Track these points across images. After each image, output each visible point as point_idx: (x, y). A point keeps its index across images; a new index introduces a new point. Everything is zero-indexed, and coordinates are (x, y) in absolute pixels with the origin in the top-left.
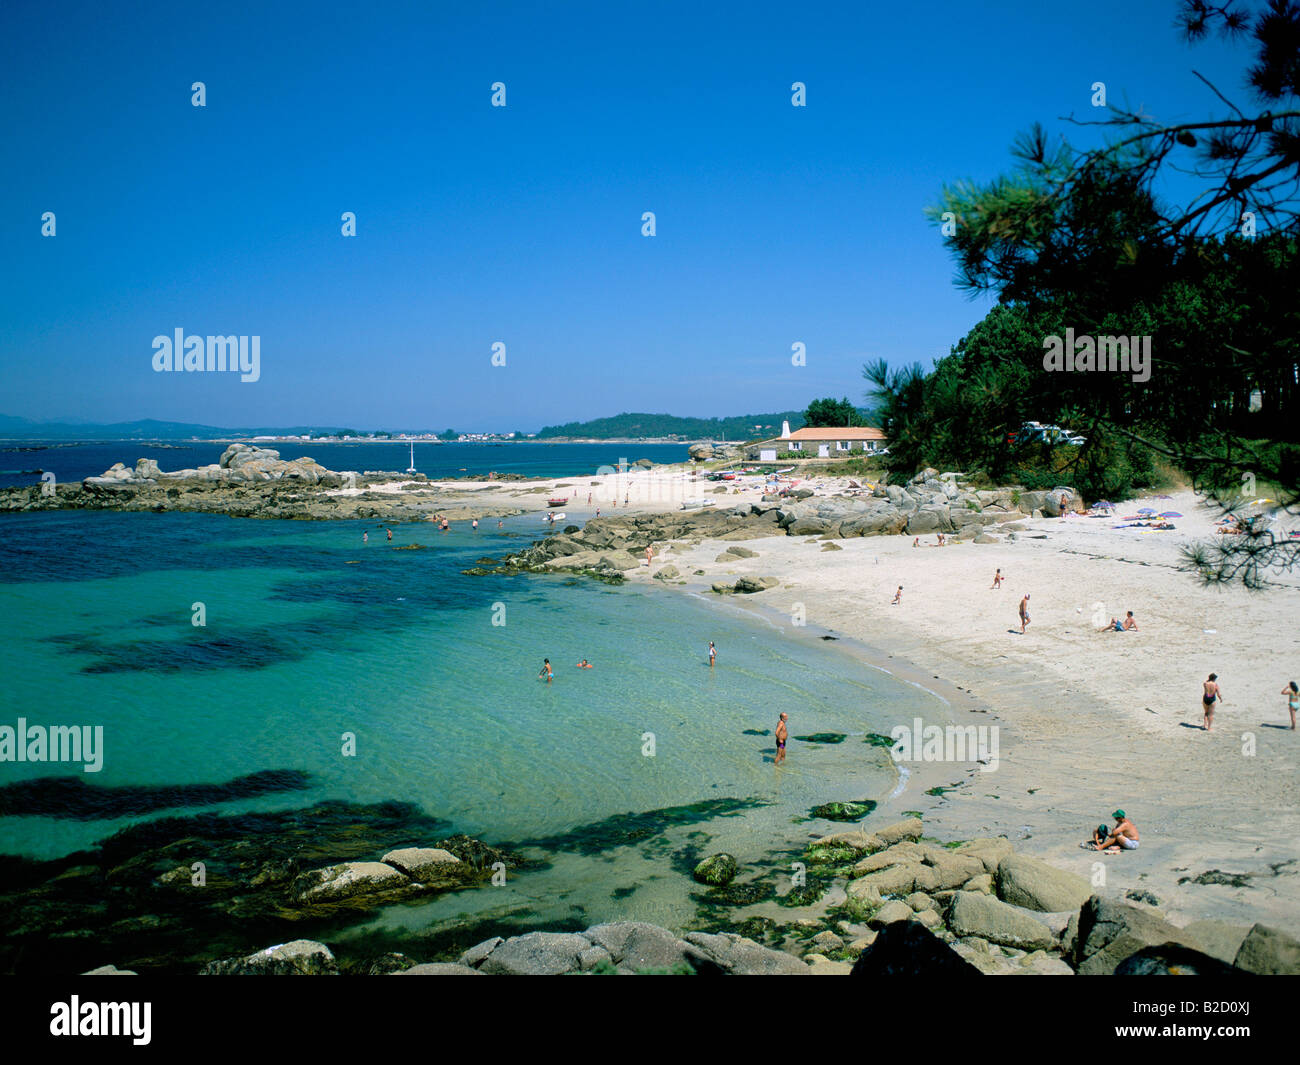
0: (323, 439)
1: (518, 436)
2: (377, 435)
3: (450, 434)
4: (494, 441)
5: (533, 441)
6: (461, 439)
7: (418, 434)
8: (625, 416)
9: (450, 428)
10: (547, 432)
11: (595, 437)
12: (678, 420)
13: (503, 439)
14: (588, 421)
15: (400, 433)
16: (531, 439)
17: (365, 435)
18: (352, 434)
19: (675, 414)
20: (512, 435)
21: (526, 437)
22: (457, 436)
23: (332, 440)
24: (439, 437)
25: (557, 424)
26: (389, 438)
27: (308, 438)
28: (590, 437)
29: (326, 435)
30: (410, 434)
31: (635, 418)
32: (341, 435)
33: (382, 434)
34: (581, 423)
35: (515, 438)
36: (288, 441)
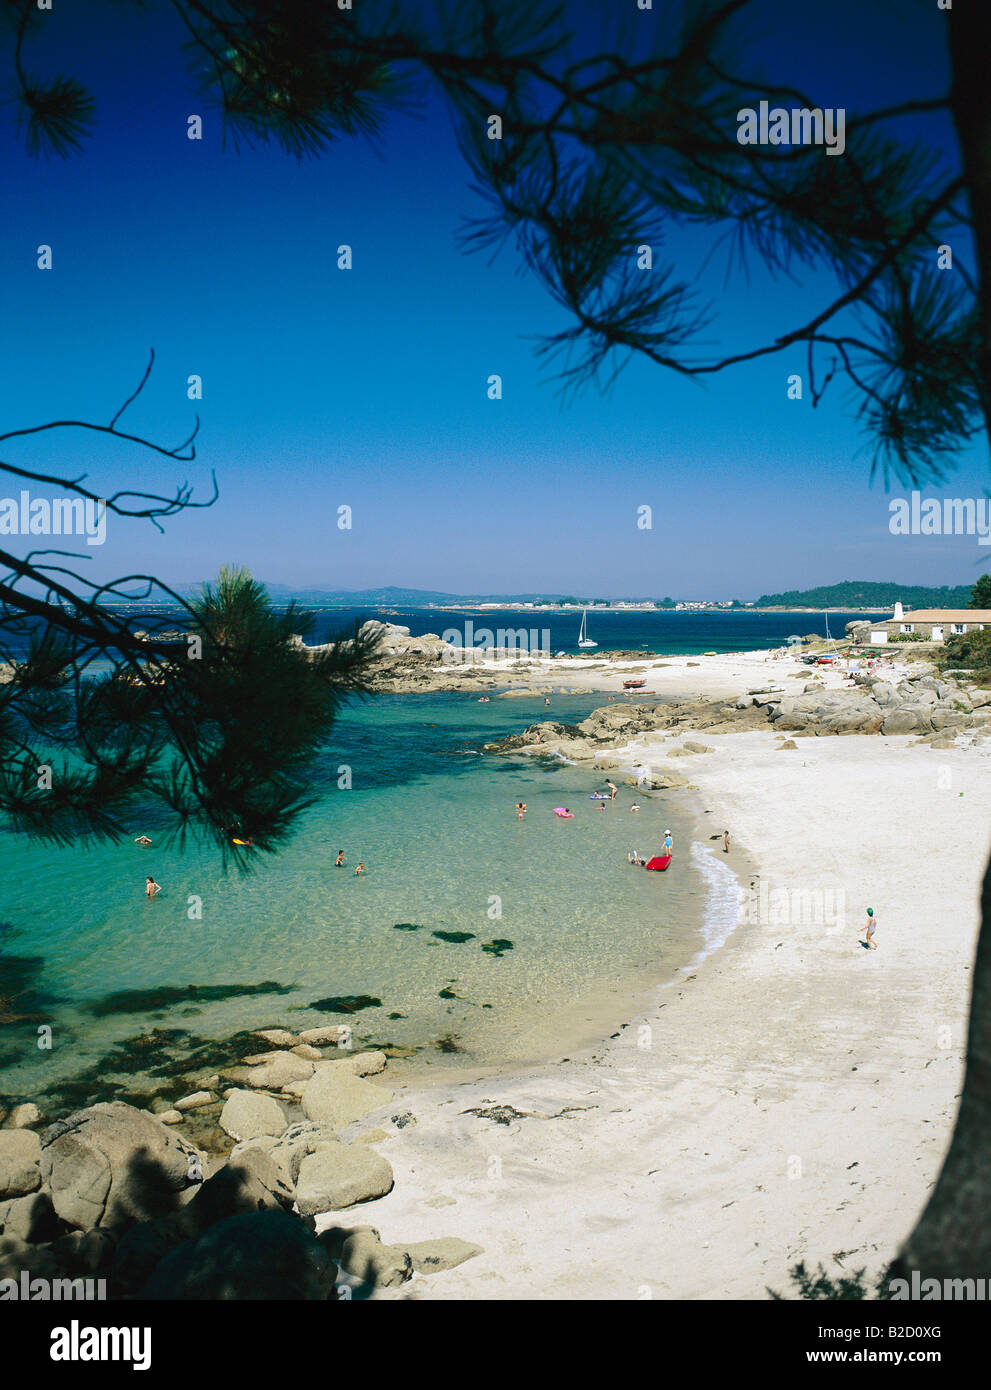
0: (545, 607)
1: (736, 604)
2: (597, 602)
3: (668, 602)
4: (712, 609)
5: (749, 610)
6: (678, 608)
7: (636, 601)
8: (847, 584)
9: (668, 596)
10: (765, 601)
11: (815, 607)
12: (904, 588)
13: (720, 607)
14: (808, 589)
15: (618, 601)
16: (749, 607)
17: (585, 602)
18: (573, 601)
19: (900, 583)
20: (730, 603)
21: (744, 606)
22: (674, 605)
23: (553, 607)
24: (657, 605)
25: (776, 593)
26: (608, 606)
27: (531, 605)
28: (808, 606)
29: (548, 603)
30: (628, 601)
31: (856, 586)
32: (562, 603)
33: (602, 602)
34: (800, 592)
35: (734, 606)
36: (512, 608)
